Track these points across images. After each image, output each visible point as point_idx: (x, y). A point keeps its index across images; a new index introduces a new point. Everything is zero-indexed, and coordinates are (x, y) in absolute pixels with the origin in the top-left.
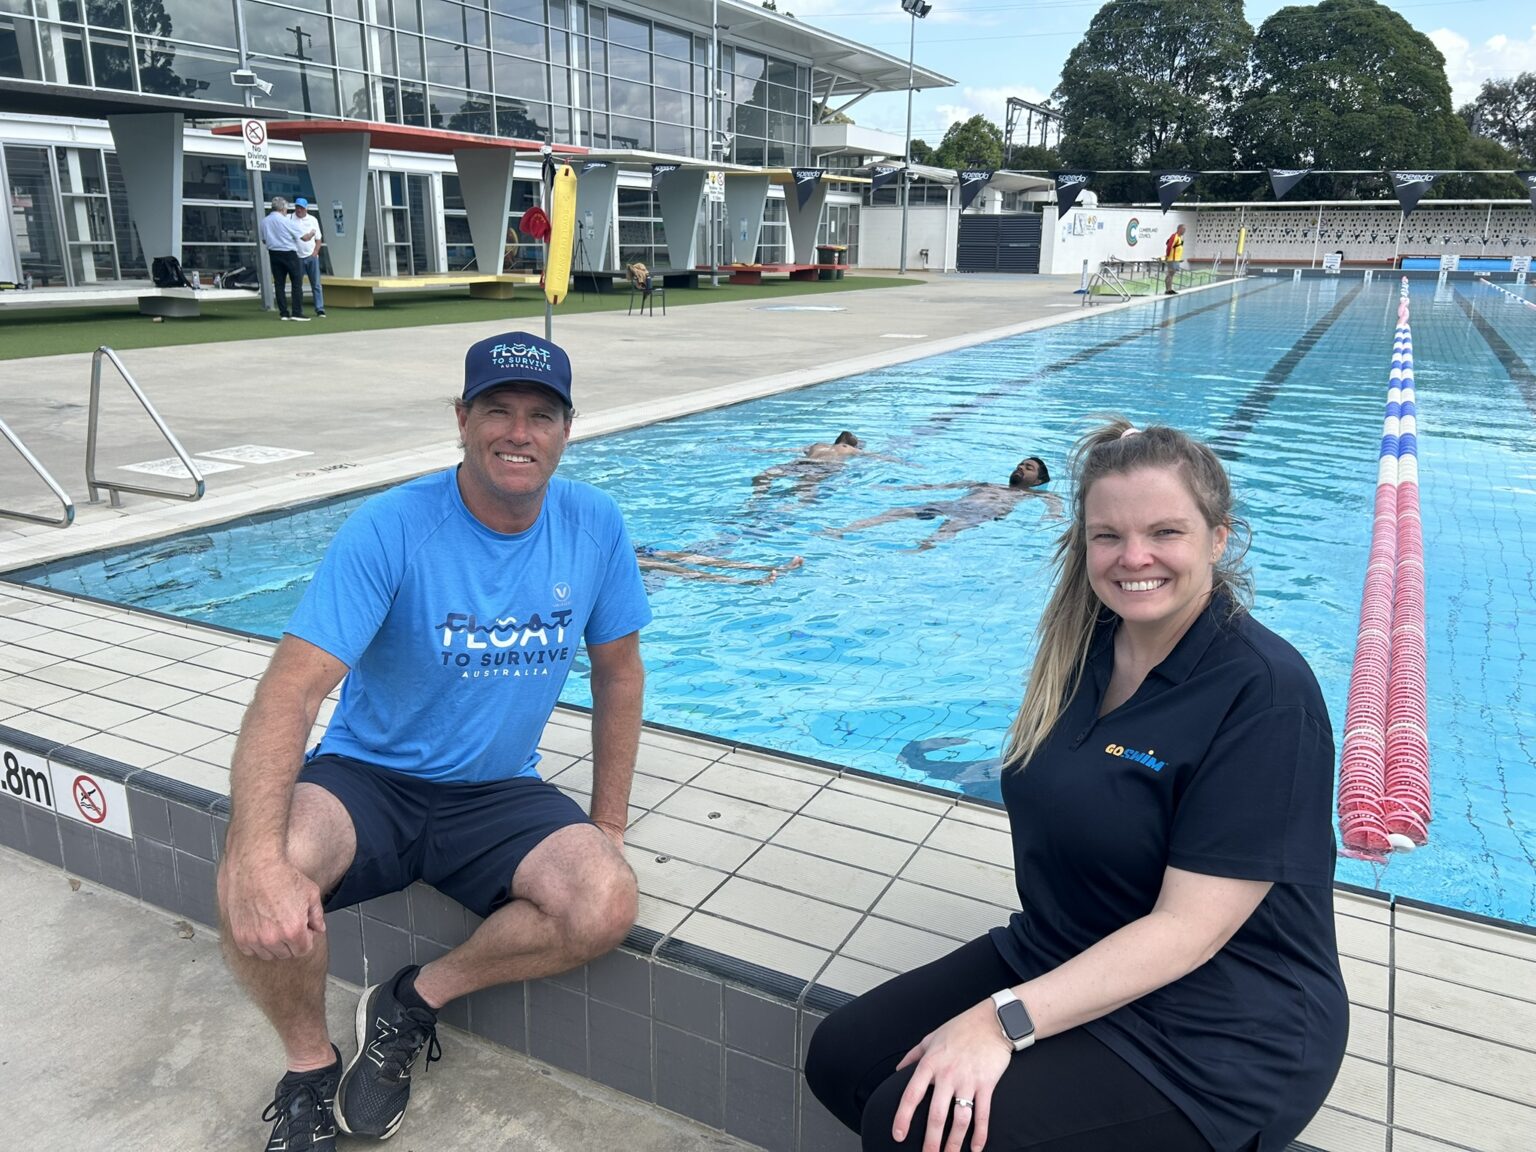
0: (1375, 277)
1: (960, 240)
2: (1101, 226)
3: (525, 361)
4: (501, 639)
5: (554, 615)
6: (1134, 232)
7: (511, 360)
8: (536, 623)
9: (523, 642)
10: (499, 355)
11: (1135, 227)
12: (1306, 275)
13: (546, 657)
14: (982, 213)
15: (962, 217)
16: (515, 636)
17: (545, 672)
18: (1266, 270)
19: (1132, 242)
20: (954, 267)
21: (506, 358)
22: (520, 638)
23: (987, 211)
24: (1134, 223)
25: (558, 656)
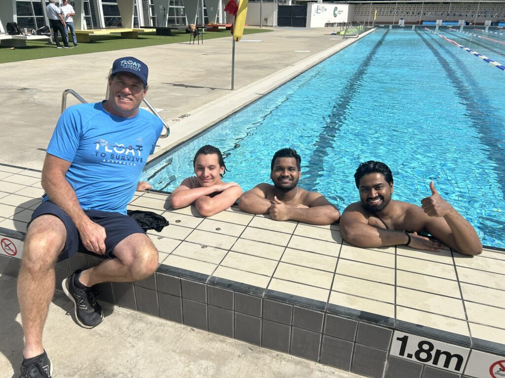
0: (416, 27)
1: (278, 15)
2: (326, 10)
3: (131, 66)
4: (118, 150)
5: (137, 146)
6: (336, 12)
7: (127, 65)
8: (131, 148)
9: (127, 153)
10: (123, 63)
11: (336, 10)
12: (393, 27)
13: (135, 159)
14: (284, 5)
15: (279, 6)
16: (123, 150)
17: (135, 165)
18: (380, 25)
19: (335, 16)
20: (276, 25)
21: (126, 65)
22: (125, 151)
23: (287, 5)
24: (336, 8)
25: (140, 160)
